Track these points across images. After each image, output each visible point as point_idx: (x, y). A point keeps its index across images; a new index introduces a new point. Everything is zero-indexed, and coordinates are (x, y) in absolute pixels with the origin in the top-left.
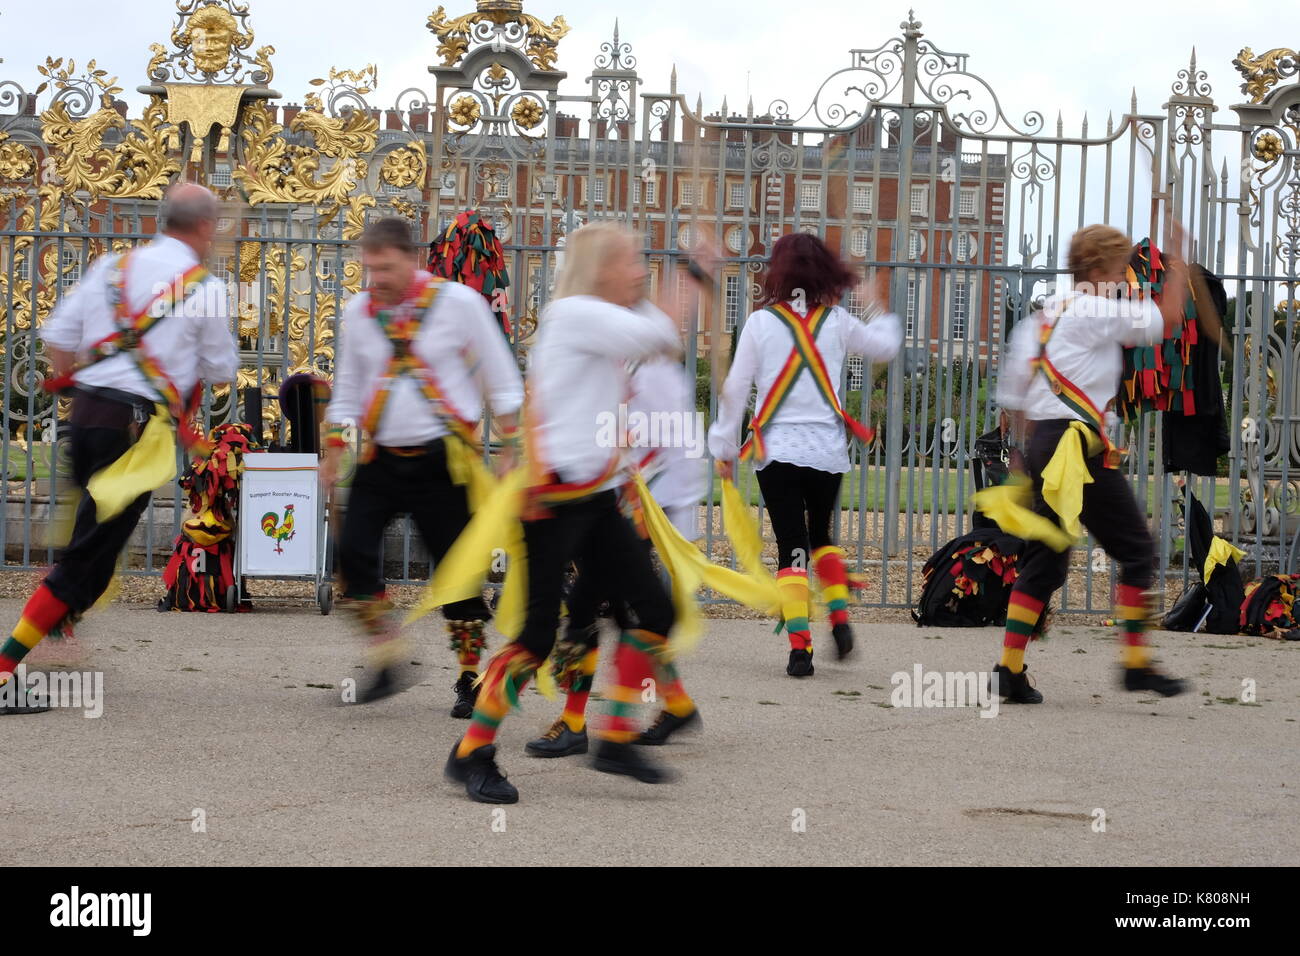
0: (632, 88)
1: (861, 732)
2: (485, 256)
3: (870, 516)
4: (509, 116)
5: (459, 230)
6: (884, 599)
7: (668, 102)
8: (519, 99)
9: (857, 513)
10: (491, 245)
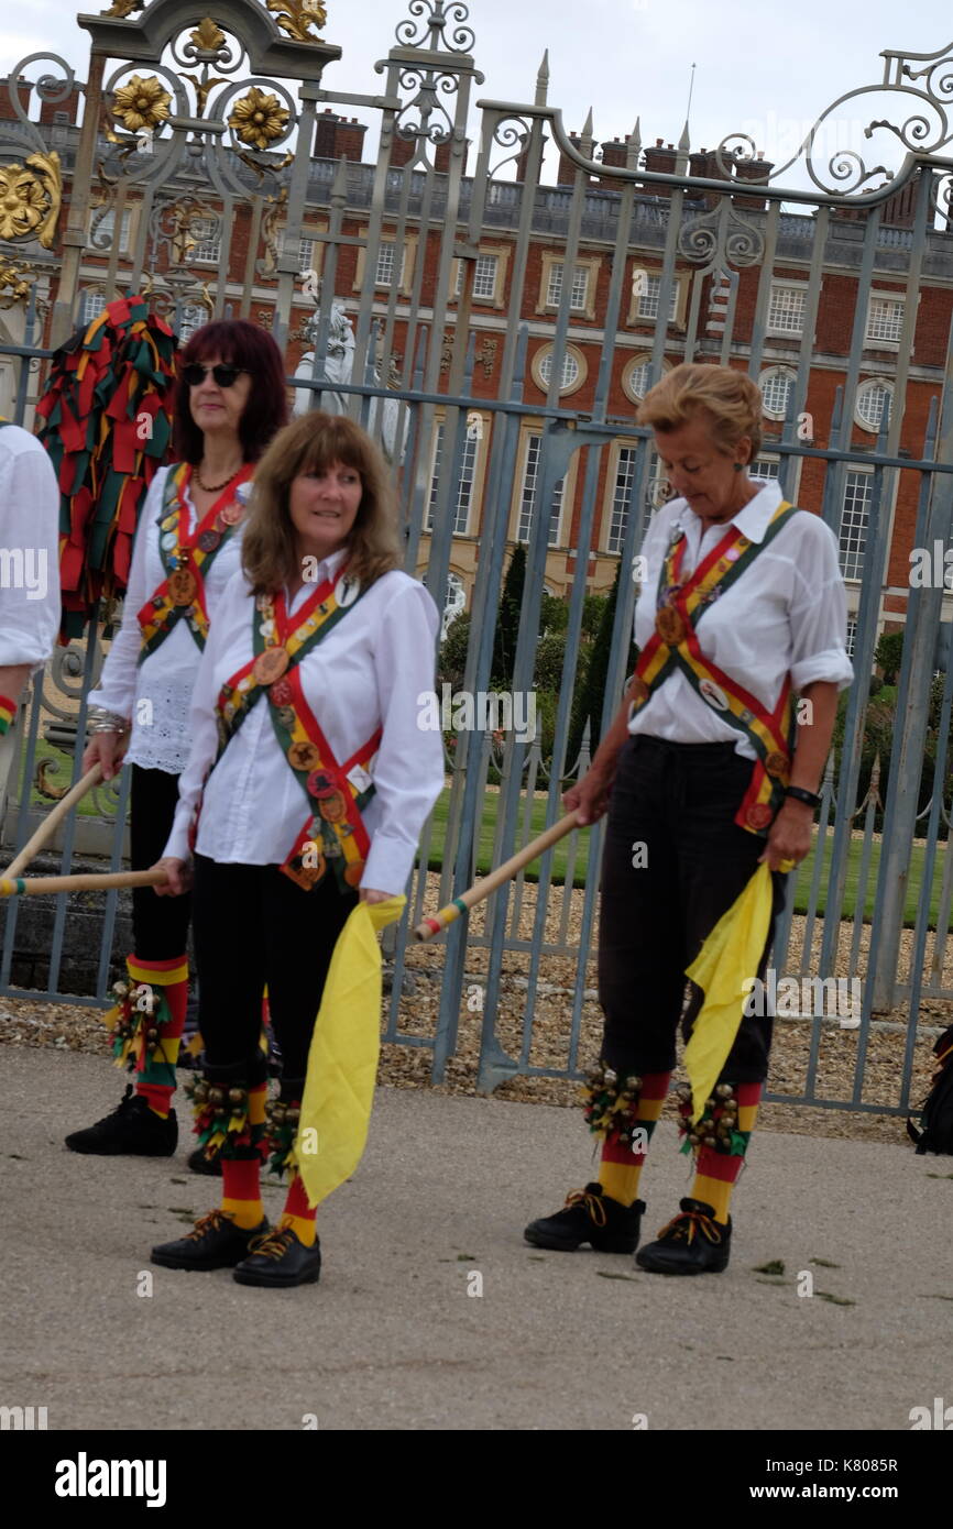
0: (463, 91)
1: (788, 1349)
2: (155, 383)
3: (846, 930)
4: (226, 122)
5: (109, 330)
6: (857, 1096)
7: (529, 121)
8: (244, 92)
9: (821, 922)
10: (169, 366)
